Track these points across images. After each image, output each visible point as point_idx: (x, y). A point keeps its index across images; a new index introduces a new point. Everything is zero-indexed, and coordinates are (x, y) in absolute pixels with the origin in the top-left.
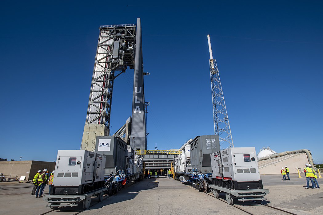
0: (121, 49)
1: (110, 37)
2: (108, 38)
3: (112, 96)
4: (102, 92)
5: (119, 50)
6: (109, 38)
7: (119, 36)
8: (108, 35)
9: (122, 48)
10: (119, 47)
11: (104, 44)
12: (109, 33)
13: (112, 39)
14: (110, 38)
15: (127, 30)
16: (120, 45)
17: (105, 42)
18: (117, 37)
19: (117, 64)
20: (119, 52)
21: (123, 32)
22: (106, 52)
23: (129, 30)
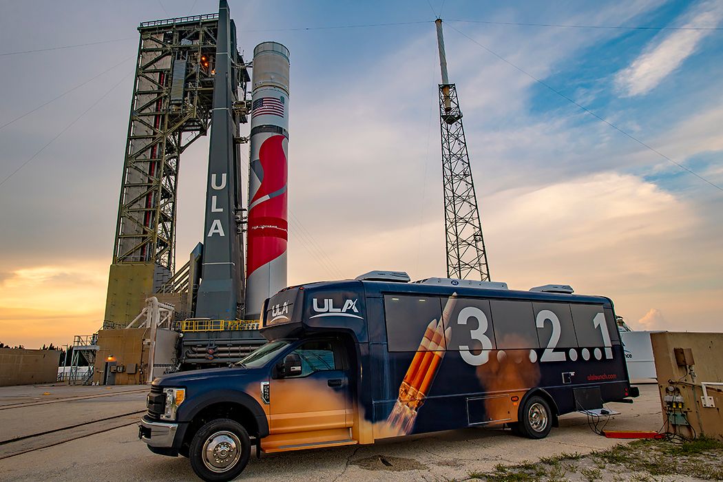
0: (190, 78)
1: (166, 51)
2: (160, 53)
3: (175, 195)
4: (149, 187)
5: (187, 81)
6: (162, 53)
7: (184, 48)
8: (160, 46)
9: (194, 76)
10: (187, 74)
11: (152, 68)
12: (162, 38)
13: (170, 54)
14: (165, 54)
15: (205, 29)
16: (187, 70)
17: (152, 63)
18: (180, 49)
19: (181, 117)
20: (186, 86)
21: (196, 36)
22: (156, 88)
23: (209, 30)
